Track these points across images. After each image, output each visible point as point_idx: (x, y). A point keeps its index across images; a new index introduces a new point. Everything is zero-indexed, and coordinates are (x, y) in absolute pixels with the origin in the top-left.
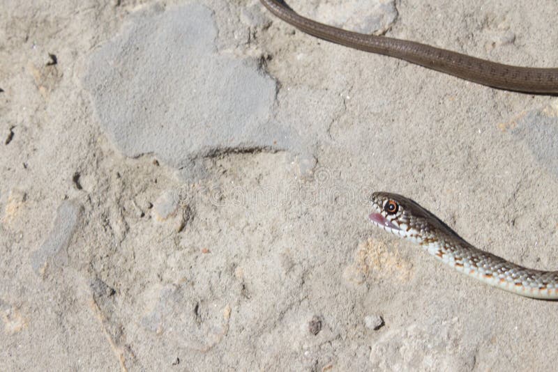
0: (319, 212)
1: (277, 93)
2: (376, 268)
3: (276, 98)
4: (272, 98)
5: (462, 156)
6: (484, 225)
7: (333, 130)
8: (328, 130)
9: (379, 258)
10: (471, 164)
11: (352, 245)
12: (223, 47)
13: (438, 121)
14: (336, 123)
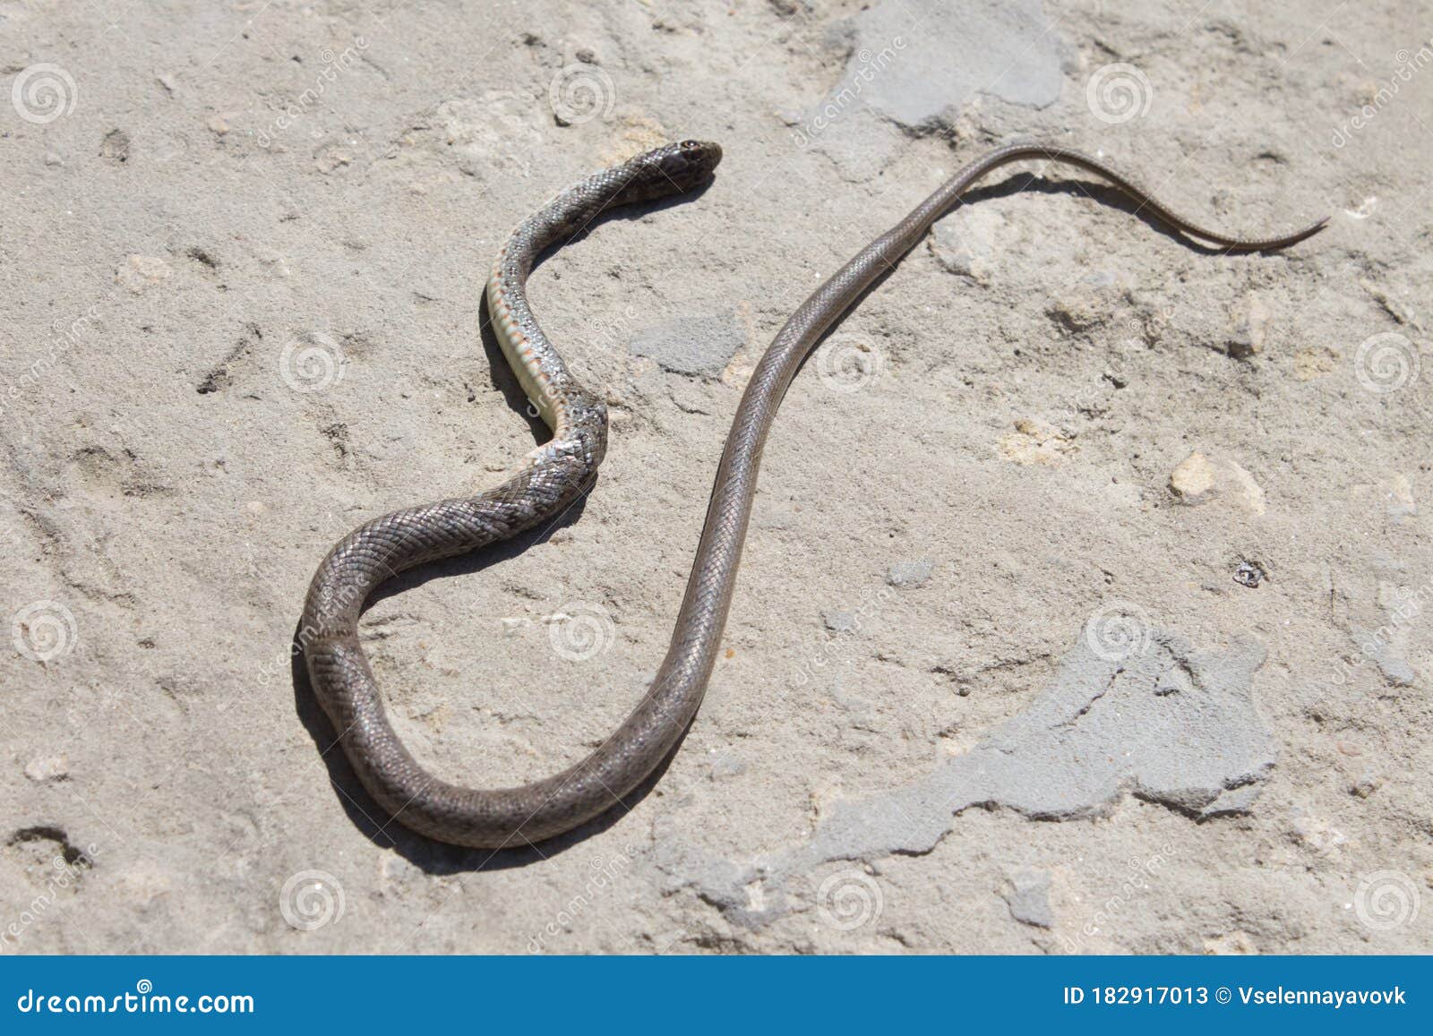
0: (725, 108)
1: (899, 125)
2: (627, 134)
3: (890, 120)
4: (893, 116)
5: (725, 256)
6: (628, 243)
7: (822, 159)
8: (824, 153)
9: (638, 141)
10: (712, 263)
11: (667, 122)
12: (985, 101)
13: (784, 252)
14: (830, 163)
